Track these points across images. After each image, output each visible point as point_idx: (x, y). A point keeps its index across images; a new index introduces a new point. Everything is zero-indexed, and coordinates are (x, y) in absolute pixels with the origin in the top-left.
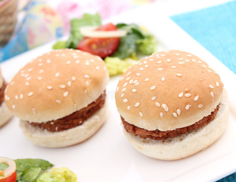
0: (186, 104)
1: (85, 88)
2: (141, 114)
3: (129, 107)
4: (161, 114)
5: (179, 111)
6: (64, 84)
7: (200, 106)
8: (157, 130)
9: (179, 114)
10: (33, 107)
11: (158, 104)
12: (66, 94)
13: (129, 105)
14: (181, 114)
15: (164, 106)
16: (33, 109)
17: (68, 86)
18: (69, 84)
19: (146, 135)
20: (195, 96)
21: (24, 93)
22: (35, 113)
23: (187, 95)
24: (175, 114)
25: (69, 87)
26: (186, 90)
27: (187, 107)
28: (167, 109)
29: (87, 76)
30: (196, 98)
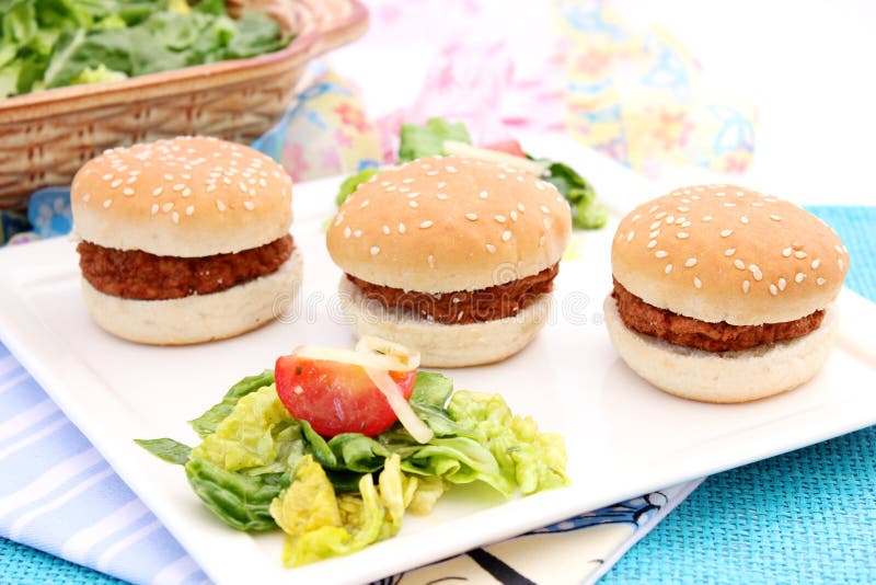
0: (798, 271)
1: (542, 234)
2: (698, 283)
3: (669, 268)
4: (746, 284)
5: (782, 283)
6: (503, 215)
7: (820, 281)
8: (724, 323)
9: (782, 289)
10: (431, 254)
11: (739, 264)
12: (507, 235)
13: (670, 263)
14: (785, 289)
15: (753, 268)
16: (431, 257)
17: (511, 219)
18: (514, 215)
19: (695, 331)
20: (814, 258)
21: (406, 221)
22: (432, 266)
23: (800, 254)
24: (773, 289)
25: (513, 222)
26: (796, 244)
27: (799, 278)
28: (758, 275)
29: (545, 209)
30: (815, 264)
